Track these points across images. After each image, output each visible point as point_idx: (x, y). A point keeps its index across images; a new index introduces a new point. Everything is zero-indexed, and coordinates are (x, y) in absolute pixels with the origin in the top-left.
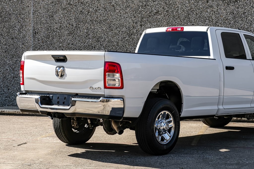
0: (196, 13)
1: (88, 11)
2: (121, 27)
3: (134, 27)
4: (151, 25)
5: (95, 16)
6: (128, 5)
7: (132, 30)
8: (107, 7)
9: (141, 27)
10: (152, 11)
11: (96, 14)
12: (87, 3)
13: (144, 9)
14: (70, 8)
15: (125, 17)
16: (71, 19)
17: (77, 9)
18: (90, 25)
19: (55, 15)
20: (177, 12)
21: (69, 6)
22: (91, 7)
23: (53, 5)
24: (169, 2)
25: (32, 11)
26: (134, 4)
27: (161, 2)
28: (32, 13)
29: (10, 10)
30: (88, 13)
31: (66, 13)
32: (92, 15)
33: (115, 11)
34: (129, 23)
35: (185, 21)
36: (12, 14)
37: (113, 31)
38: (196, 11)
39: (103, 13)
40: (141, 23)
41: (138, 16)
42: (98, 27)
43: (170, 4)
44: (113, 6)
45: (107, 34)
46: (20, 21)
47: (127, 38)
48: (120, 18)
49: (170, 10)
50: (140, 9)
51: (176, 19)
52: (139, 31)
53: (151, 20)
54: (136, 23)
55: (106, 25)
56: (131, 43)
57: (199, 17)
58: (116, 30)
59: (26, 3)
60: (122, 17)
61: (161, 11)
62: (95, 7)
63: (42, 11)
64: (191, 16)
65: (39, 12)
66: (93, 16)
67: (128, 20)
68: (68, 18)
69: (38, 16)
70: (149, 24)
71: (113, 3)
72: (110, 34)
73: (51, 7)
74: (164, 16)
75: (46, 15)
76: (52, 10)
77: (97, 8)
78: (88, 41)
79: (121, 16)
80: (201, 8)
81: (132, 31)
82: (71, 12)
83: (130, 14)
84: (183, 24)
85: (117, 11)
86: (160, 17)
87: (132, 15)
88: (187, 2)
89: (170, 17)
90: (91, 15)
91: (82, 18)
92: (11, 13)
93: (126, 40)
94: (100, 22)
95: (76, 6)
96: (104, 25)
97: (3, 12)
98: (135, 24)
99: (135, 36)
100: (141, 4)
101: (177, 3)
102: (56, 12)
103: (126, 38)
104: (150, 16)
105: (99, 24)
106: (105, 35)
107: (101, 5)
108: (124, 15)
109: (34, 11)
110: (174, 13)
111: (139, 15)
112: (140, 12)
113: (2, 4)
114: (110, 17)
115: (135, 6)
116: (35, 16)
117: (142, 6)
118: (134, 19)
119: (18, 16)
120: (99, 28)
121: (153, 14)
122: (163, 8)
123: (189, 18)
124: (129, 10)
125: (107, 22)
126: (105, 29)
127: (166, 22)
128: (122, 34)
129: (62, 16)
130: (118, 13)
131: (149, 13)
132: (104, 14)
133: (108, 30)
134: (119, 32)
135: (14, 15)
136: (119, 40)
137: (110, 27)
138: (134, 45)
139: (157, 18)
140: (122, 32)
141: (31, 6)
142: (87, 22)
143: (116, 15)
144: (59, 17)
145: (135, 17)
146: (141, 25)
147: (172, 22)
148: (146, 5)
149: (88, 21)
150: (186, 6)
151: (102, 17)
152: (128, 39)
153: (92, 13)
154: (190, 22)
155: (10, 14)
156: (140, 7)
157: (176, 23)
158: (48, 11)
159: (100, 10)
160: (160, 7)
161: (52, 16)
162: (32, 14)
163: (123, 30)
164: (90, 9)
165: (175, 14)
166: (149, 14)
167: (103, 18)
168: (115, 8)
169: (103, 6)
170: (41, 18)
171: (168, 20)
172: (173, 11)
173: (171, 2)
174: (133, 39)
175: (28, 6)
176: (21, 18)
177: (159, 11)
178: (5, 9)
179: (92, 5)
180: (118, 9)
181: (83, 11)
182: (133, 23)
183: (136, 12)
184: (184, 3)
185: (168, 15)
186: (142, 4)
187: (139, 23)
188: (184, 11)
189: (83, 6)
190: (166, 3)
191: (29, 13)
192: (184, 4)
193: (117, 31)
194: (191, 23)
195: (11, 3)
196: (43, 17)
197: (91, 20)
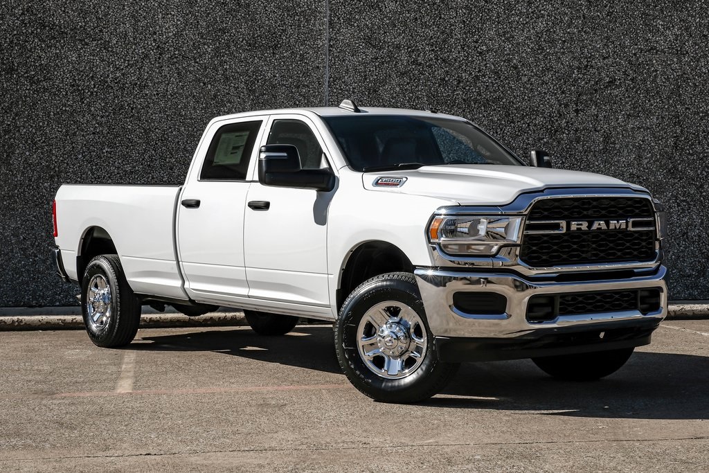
0: (693, 84)
1: (459, 80)
2: (533, 115)
3: (561, 115)
4: (600, 110)
5: (474, 90)
6: (548, 65)
7: (557, 121)
8: (501, 71)
9: (577, 114)
10: (600, 80)
11: (475, 86)
12: (455, 60)
13: (584, 74)
14: (417, 72)
15: (540, 93)
16: (418, 98)
17: (433, 74)
18: (464, 111)
19: (381, 88)
20: (654, 81)
21: (413, 67)
22: (465, 70)
23: (377, 64)
24: (638, 59)
25: (328, 79)
26: (562, 64)
27: (620, 59)
28: (327, 84)
29: (275, 76)
30: (458, 84)
31: (408, 84)
32: (467, 88)
33: (519, 79)
34: (551, 106)
35: (671, 102)
36: (279, 85)
37: (514, 123)
38: (694, 79)
39: (492, 83)
40: (577, 106)
41: (570, 89)
42: (481, 115)
43: (639, 65)
44: (516, 67)
45: (501, 130)
46: (298, 103)
47: (545, 140)
48: (530, 95)
49: (639, 78)
50: (574, 76)
51: (653, 96)
52: (572, 124)
53: (598, 99)
54: (566, 106)
55: (500, 111)
56: (555, 149)
57: (701, 92)
58: (522, 122)
59: (312, 60)
60: (536, 93)
61: (619, 80)
62: (475, 69)
63: (351, 78)
64: (684, 90)
65: (343, 80)
66: (469, 89)
67: (548, 99)
68: (411, 95)
69: (341, 89)
70: (593, 107)
71: (515, 61)
72: (508, 132)
73: (372, 69)
74: (627, 91)
75: (360, 87)
76: (375, 77)
77: (479, 71)
78: (457, 148)
79: (532, 89)
80: (705, 73)
81: (556, 123)
82: (419, 80)
83: (552, 86)
84: (666, 107)
85: (525, 79)
86: (617, 93)
87: (557, 88)
88: (675, 60)
89: (639, 92)
90: (464, 88)
91: (444, 95)
92: (276, 84)
93: (544, 145)
94: (486, 104)
95: (430, 66)
96: (495, 110)
97: (258, 82)
98: (563, 109)
99: (564, 135)
100: (576, 64)
101: (654, 62)
102: (384, 82)
103: (543, 138)
104: (596, 90)
105: (483, 108)
106: (497, 133)
107: (488, 65)
108: (539, 89)
109: (332, 79)
110: (648, 83)
111: (573, 88)
112: (575, 80)
113: (256, 61)
114: (509, 92)
115: (564, 68)
116: (335, 91)
117: (579, 68)
118: (560, 97)
119: (293, 90)
120: (484, 116)
121: (602, 87)
122: (625, 73)
123: (680, 95)
124: (550, 76)
125: (501, 103)
126: (496, 119)
127: (630, 103)
128: (534, 130)
129: (398, 89)
130: (525, 83)
131: (593, 83)
132: (495, 85)
133: (503, 122)
134: (529, 125)
135: (284, 87)
136: (529, 144)
137: (508, 115)
138: (560, 155)
139: (611, 94)
140: (535, 125)
141: (323, 67)
142: (455, 103)
143: (522, 89)
144: (392, 92)
145: (563, 92)
146: (577, 111)
147: (642, 103)
148: (587, 66)
149: (457, 101)
150: (672, 70)
151: (491, 92)
152: (547, 142)
153: (468, 83)
154: (681, 103)
155: (274, 87)
156: (575, 71)
157: (652, 105)
158: (366, 79)
159: (485, 76)
160: (619, 71)
161: (375, 91)
162: (327, 87)
163: (537, 122)
164: (463, 75)
165: (649, 86)
166: (594, 85)
167: (492, 94)
168: (520, 72)
169: (493, 67)
170: (349, 95)
171: (636, 99)
172: (644, 81)
173: (640, 60)
174: (559, 142)
175: (318, 67)
176: (301, 95)
177: (615, 80)
178: (261, 75)
179: (467, 64)
180: (525, 75)
181: (447, 79)
182: (560, 106)
183: (565, 81)
184: (669, 62)
185: (634, 87)
186: (580, 64)
187: (572, 106)
188: (668, 79)
189: (446, 67)
190: (630, 62)
191: (320, 84)
192: (670, 65)
193: (524, 123)
194: (684, 105)
195: (276, 59)
196: (354, 92)
197: (464, 100)
